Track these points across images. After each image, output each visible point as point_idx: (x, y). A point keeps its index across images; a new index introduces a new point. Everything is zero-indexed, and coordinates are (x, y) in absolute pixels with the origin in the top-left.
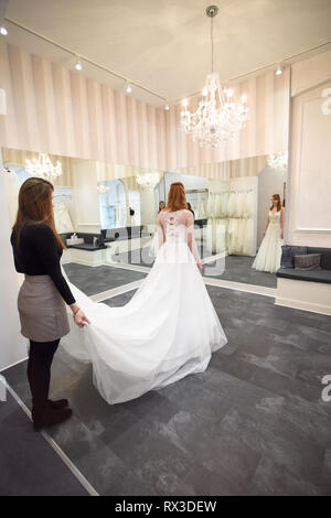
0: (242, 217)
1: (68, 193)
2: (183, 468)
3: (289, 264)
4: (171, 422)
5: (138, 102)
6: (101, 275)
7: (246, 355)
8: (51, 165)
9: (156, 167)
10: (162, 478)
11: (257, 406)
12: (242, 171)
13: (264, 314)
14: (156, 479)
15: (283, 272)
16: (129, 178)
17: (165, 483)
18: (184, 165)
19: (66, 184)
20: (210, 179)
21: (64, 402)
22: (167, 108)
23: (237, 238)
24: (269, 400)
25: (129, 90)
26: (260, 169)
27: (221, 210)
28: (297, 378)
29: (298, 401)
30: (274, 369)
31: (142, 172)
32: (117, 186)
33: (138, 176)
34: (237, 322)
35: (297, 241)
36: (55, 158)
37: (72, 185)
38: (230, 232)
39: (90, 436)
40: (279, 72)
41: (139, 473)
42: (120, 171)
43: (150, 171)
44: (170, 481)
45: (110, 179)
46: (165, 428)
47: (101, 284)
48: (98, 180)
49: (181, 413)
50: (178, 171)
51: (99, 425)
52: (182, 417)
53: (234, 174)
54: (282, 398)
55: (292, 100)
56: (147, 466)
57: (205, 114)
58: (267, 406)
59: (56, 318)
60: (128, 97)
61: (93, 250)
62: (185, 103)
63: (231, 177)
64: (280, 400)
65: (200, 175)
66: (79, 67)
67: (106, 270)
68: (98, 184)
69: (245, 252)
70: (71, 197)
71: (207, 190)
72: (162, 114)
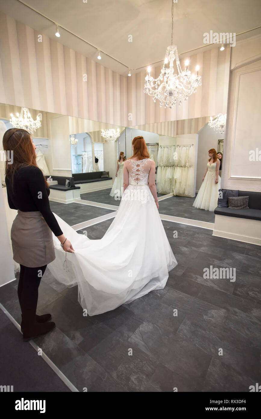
0: (185, 166)
1: (45, 143)
2: (150, 369)
3: (224, 204)
4: (137, 331)
5: (106, 69)
6: (73, 211)
7: (194, 276)
8: (32, 119)
9: (118, 123)
10: (133, 378)
11: (205, 317)
12: (186, 130)
13: (205, 243)
14: (128, 379)
15: (220, 210)
16: (94, 132)
17: (135, 382)
18: (142, 122)
19: (43, 135)
20: (160, 135)
21: (48, 316)
22: (130, 75)
23: (180, 183)
24: (213, 312)
25: (99, 58)
26: (200, 128)
27: (168, 160)
28: (235, 294)
29: (236, 312)
30: (215, 287)
31: (107, 127)
32: (84, 139)
33: (102, 130)
34: (184, 249)
35: (232, 186)
36: (35, 113)
37: (48, 136)
38: (175, 177)
39: (70, 344)
40: (222, 49)
41: (114, 375)
42: (88, 126)
43: (114, 126)
44: (140, 380)
45: (80, 132)
46: (133, 336)
47: (73, 218)
48: (71, 133)
49: (145, 323)
50: (137, 127)
51: (78, 335)
52: (146, 327)
53: (179, 131)
54: (224, 310)
55: (231, 72)
56: (120, 368)
57: (165, 79)
58: (213, 317)
59: (45, 247)
60: (97, 64)
61: (65, 190)
62: (149, 69)
63: (177, 134)
64: (222, 312)
65: (153, 132)
66: (58, 35)
67: (76, 207)
68: (70, 136)
69: (187, 193)
70: (47, 146)
71: (158, 144)
72: (125, 80)
